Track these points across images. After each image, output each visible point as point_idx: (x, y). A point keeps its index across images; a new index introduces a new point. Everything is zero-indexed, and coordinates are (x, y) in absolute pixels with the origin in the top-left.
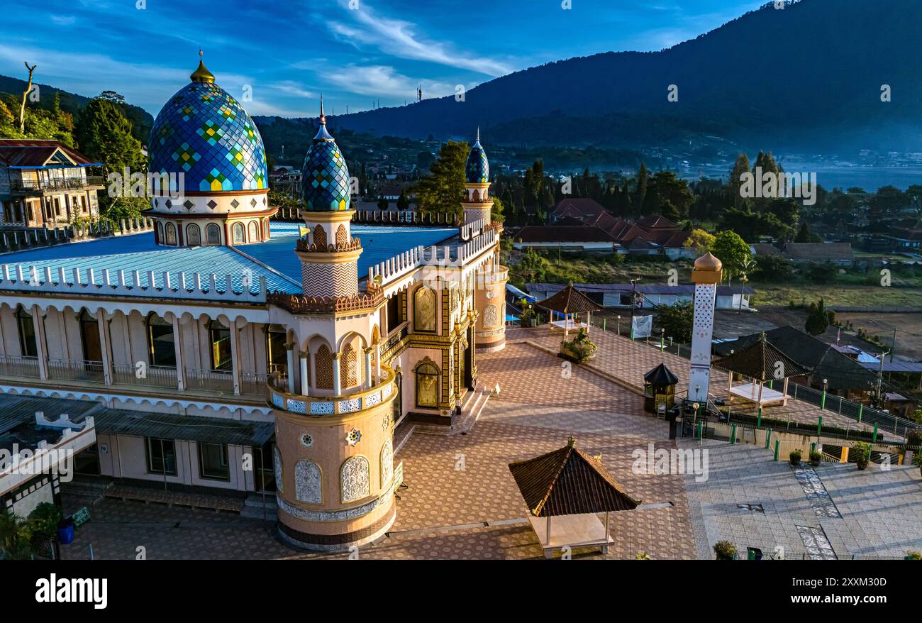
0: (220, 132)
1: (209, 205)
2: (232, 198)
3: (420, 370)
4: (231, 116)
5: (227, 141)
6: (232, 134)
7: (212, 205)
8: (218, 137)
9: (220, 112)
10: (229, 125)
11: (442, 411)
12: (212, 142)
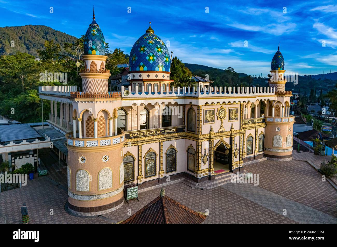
0: (145, 49)
1: (139, 76)
2: (147, 74)
3: (189, 151)
4: (152, 43)
5: (147, 52)
6: (150, 49)
7: (140, 76)
8: (144, 51)
9: (148, 42)
10: (150, 46)
11: (196, 174)
12: (142, 53)
